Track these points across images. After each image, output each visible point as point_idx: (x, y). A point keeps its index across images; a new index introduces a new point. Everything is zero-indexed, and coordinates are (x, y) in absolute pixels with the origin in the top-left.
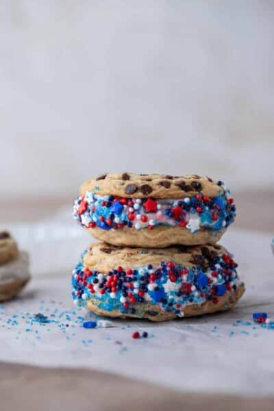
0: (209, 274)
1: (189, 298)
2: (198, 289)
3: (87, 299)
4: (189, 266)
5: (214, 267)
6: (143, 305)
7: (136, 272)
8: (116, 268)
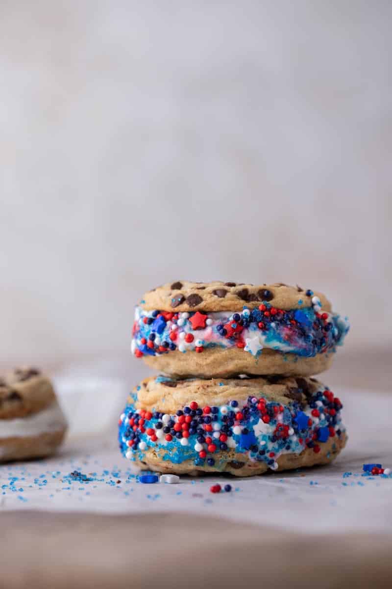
0: (308, 413)
1: (286, 445)
2: (296, 432)
3: (145, 450)
4: (284, 402)
5: (314, 404)
6: (225, 453)
7: (216, 410)
8: (189, 405)
